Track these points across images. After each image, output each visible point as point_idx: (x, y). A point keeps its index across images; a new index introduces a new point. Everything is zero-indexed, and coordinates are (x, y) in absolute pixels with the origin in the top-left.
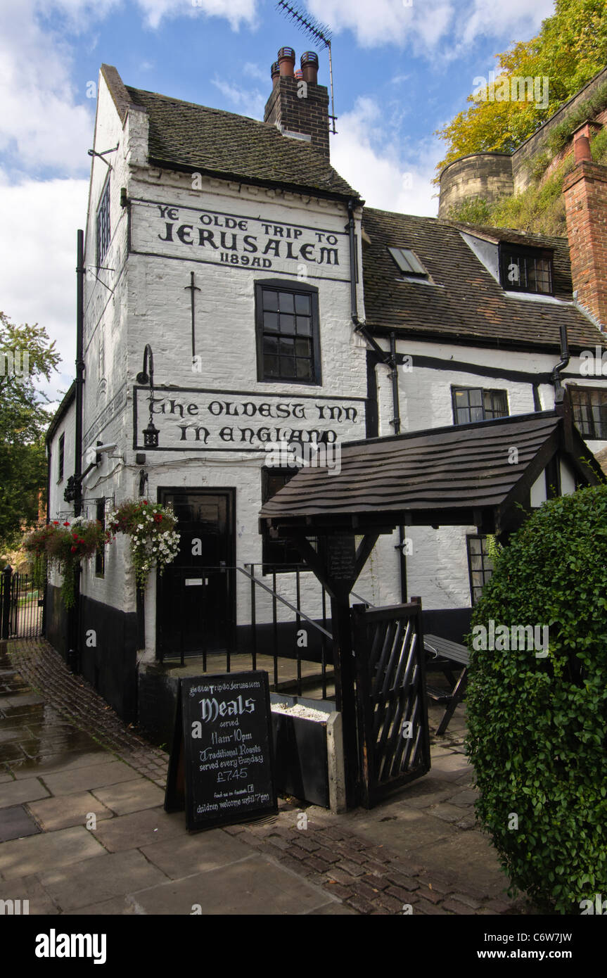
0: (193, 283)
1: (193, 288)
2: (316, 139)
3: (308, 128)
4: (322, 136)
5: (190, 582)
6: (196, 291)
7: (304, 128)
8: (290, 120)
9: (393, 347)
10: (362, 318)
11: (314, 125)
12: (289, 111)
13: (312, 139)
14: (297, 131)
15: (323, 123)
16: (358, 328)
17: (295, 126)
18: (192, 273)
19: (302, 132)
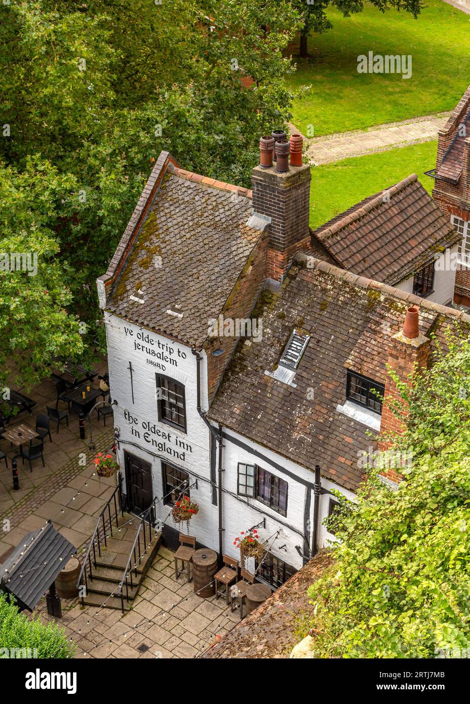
0: (131, 367)
2: (275, 220)
3: (270, 212)
6: (132, 370)
7: (267, 211)
8: (259, 205)
9: (220, 431)
10: (206, 409)
11: (274, 210)
13: (272, 220)
14: (263, 213)
16: (202, 415)
17: (262, 209)
18: (130, 362)
19: (266, 214)
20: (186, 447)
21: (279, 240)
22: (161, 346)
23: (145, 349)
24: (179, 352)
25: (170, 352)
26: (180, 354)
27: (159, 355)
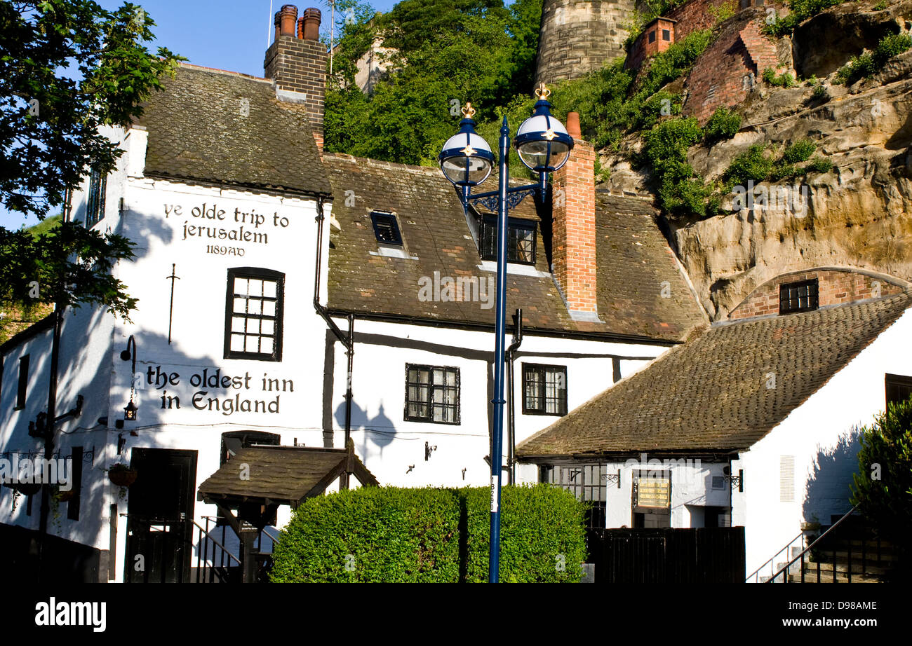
0: (173, 273)
1: (173, 277)
2: (311, 97)
3: (304, 87)
4: (317, 93)
5: (154, 529)
6: (175, 279)
7: (299, 86)
8: (286, 79)
9: (351, 326)
10: (324, 302)
11: (310, 83)
12: (285, 70)
13: (307, 96)
14: (293, 90)
15: (320, 81)
16: (320, 310)
17: (291, 85)
18: (174, 265)
19: (297, 90)
20: (281, 385)
21: (316, 120)
22: (240, 217)
23: (204, 232)
24: (276, 217)
25: (258, 223)
26: (278, 221)
27: (232, 236)
